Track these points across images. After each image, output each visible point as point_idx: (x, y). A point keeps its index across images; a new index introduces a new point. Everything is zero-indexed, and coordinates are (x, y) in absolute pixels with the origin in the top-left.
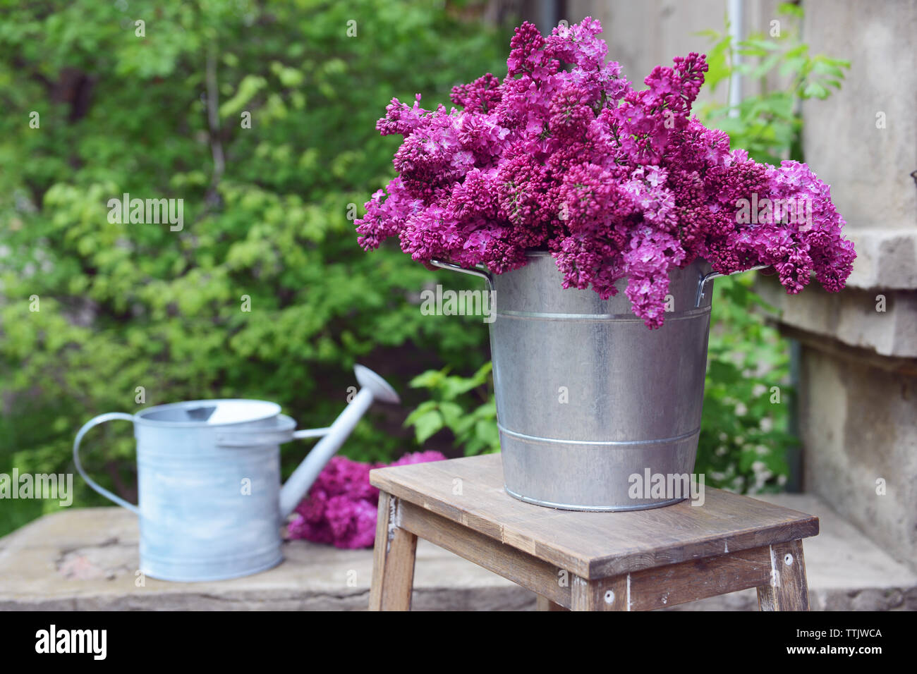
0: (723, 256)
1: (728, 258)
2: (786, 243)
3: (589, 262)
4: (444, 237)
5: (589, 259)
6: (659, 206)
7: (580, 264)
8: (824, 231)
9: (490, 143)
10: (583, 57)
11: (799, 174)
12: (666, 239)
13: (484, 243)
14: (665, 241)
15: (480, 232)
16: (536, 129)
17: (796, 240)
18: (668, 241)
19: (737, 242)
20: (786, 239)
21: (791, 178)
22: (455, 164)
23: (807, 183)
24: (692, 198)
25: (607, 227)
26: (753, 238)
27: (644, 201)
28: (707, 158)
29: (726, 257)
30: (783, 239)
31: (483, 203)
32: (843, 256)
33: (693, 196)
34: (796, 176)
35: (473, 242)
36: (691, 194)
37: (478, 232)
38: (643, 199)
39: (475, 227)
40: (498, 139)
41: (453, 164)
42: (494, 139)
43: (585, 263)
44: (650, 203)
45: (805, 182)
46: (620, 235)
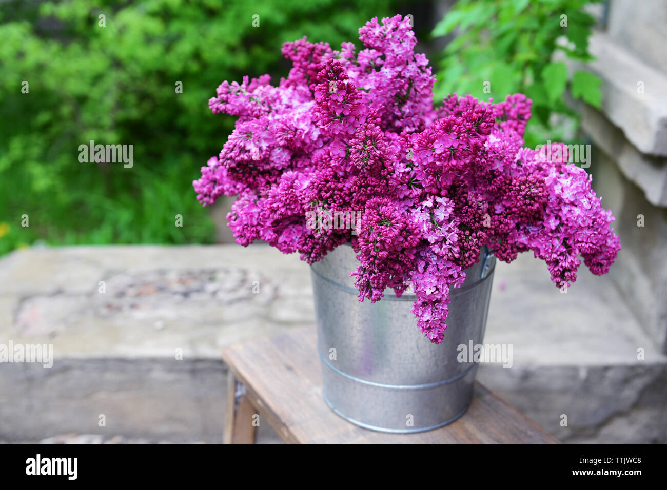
0: (503, 249)
1: (508, 251)
2: (557, 251)
3: (381, 282)
4: (261, 233)
5: (381, 278)
6: (445, 240)
7: (374, 283)
8: (591, 243)
9: (303, 142)
10: (392, 55)
11: (574, 189)
12: (449, 266)
13: (296, 237)
14: (449, 268)
15: (293, 227)
16: (340, 152)
17: (568, 246)
18: (450, 268)
19: (516, 240)
20: (557, 247)
21: (567, 192)
22: (274, 159)
23: (581, 197)
24: (475, 222)
25: (398, 251)
26: (530, 240)
27: (430, 237)
28: (494, 168)
29: (506, 249)
30: (555, 247)
31: (294, 209)
32: (608, 251)
33: (477, 219)
34: (571, 192)
35: (287, 237)
36: (474, 219)
37: (291, 227)
38: (429, 236)
39: (289, 222)
40: (310, 139)
41: (272, 159)
42: (308, 141)
43: (378, 282)
44: (435, 240)
45: (579, 196)
46: (409, 258)
